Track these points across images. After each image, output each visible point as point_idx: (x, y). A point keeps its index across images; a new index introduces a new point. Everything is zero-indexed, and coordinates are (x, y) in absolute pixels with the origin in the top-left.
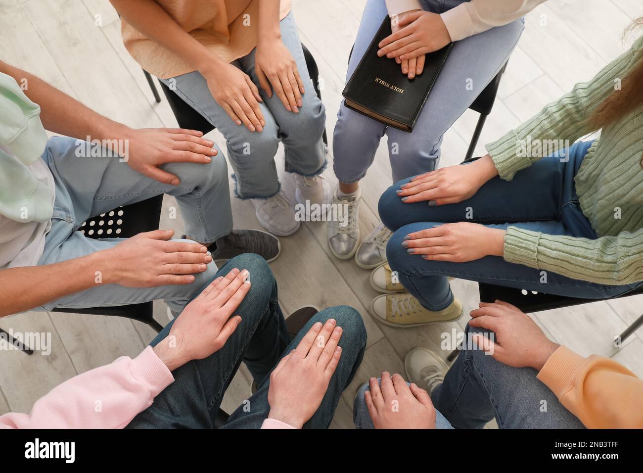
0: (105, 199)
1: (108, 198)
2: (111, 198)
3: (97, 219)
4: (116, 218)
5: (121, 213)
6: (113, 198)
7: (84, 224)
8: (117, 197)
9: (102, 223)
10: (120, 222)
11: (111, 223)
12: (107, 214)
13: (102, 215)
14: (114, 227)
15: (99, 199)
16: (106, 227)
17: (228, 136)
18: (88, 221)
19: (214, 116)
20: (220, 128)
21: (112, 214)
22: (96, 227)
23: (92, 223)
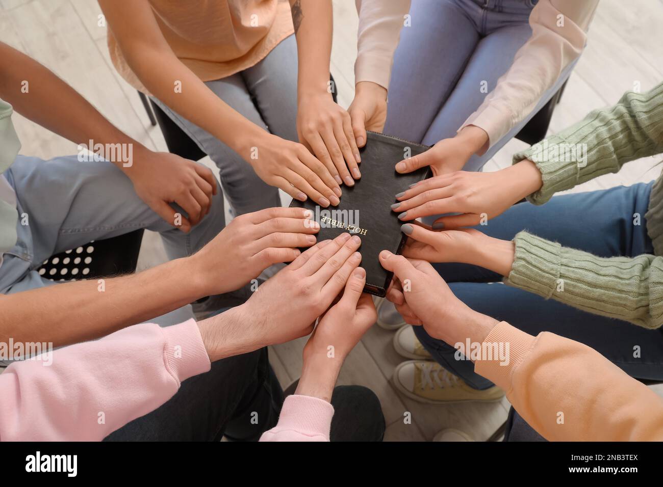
0: (71, 232)
1: (75, 231)
2: (79, 231)
3: (62, 256)
4: (84, 255)
5: (90, 250)
6: (81, 230)
7: (46, 262)
8: (86, 230)
9: (67, 261)
10: (88, 260)
11: (77, 261)
12: (74, 250)
13: (68, 252)
14: (82, 266)
15: (65, 232)
16: (71, 266)
17: (221, 165)
18: (51, 259)
19: (206, 141)
20: (211, 156)
21: (80, 250)
22: (60, 266)
23: (56, 261)
